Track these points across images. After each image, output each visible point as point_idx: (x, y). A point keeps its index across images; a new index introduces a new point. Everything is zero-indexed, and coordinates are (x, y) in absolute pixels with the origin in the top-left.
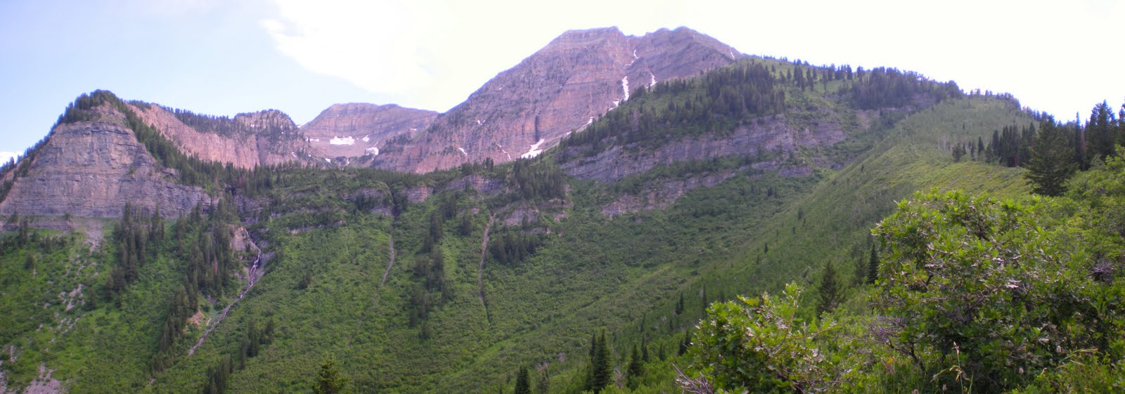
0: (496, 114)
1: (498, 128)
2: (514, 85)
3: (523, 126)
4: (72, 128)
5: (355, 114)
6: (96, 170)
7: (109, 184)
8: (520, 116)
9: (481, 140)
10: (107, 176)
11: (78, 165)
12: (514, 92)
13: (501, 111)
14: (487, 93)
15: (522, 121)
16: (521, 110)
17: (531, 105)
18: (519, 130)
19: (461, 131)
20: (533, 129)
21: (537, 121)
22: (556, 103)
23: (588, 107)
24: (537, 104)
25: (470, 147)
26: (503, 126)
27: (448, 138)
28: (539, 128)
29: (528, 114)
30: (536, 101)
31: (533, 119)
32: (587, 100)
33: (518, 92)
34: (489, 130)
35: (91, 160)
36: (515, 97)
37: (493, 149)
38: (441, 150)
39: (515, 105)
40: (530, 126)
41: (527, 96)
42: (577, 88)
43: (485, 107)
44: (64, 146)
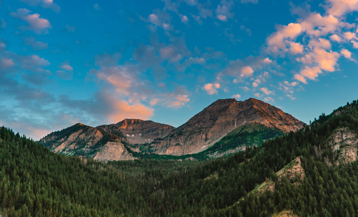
0: (193, 132)
1: (193, 137)
2: (199, 122)
3: (202, 136)
4: (112, 143)
5: (135, 124)
6: (116, 152)
7: (118, 156)
8: (201, 133)
9: (188, 141)
10: (118, 154)
11: (112, 151)
12: (199, 124)
13: (194, 131)
14: (190, 124)
15: (201, 134)
16: (201, 131)
17: (204, 129)
18: (200, 138)
19: (181, 138)
20: (205, 138)
21: (206, 135)
22: (213, 129)
23: (222, 130)
24: (206, 129)
25: (185, 143)
26: (195, 137)
27: (177, 140)
28: (207, 137)
29: (203, 132)
30: (206, 128)
31: (205, 134)
32: (222, 128)
33: (200, 125)
34: (191, 138)
35: (115, 150)
36: (199, 126)
37: (192, 144)
38: (175, 144)
39: (199, 129)
40: (204, 137)
41: (203, 126)
42: (220, 123)
43: (189, 129)
44: (109, 146)
